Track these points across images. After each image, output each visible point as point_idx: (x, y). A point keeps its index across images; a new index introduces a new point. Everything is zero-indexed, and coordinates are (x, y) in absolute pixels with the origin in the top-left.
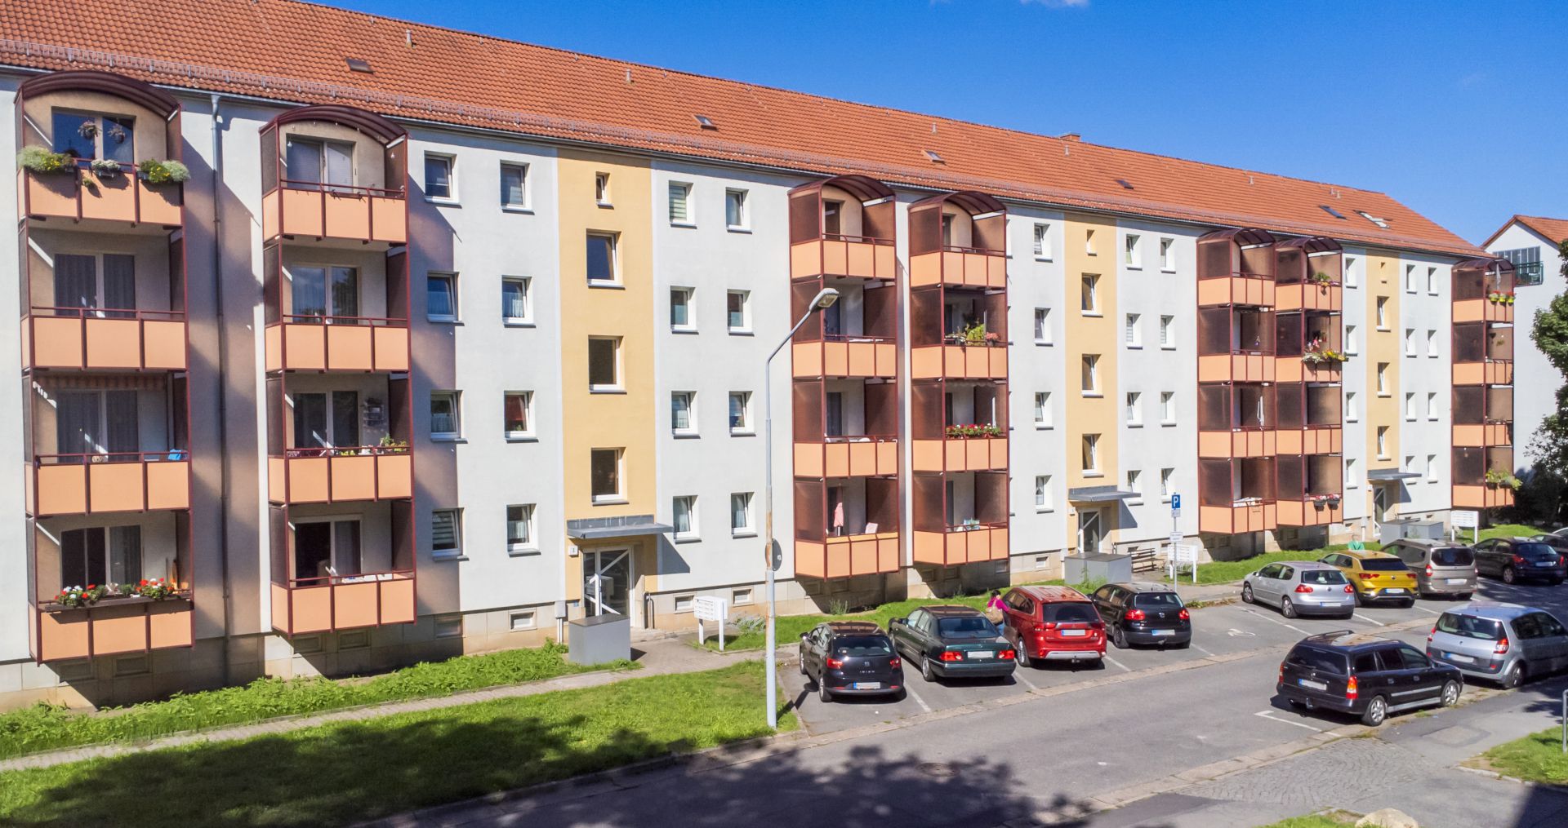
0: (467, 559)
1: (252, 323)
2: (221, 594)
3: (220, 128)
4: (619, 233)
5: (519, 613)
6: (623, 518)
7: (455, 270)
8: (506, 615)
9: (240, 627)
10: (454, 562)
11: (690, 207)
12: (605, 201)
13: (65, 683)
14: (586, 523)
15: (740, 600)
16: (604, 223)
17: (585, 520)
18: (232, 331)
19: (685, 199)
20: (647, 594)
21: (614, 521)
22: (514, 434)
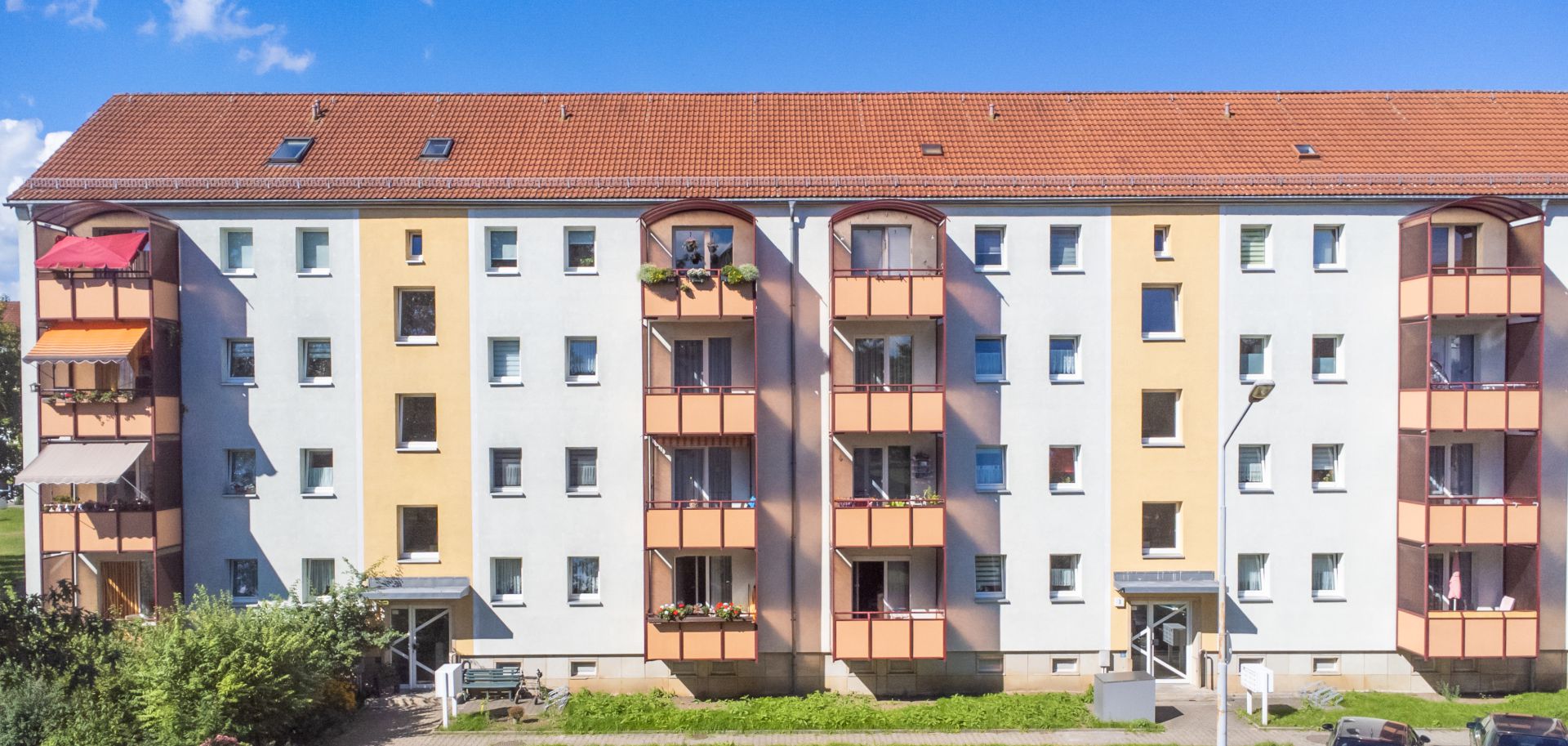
0: (1009, 603)
1: (819, 389)
2: (789, 617)
3: (796, 228)
4: (1181, 284)
5: (1060, 659)
6: (1177, 573)
7: (1002, 333)
8: (1048, 659)
9: (804, 646)
10: (995, 605)
11: (1269, 251)
12: (1164, 254)
13: (675, 676)
14: (1134, 576)
15: (1321, 668)
16: (1162, 275)
17: (1134, 573)
18: (804, 397)
19: (1263, 241)
20: (1203, 652)
21: (1167, 576)
22: (1061, 487)
